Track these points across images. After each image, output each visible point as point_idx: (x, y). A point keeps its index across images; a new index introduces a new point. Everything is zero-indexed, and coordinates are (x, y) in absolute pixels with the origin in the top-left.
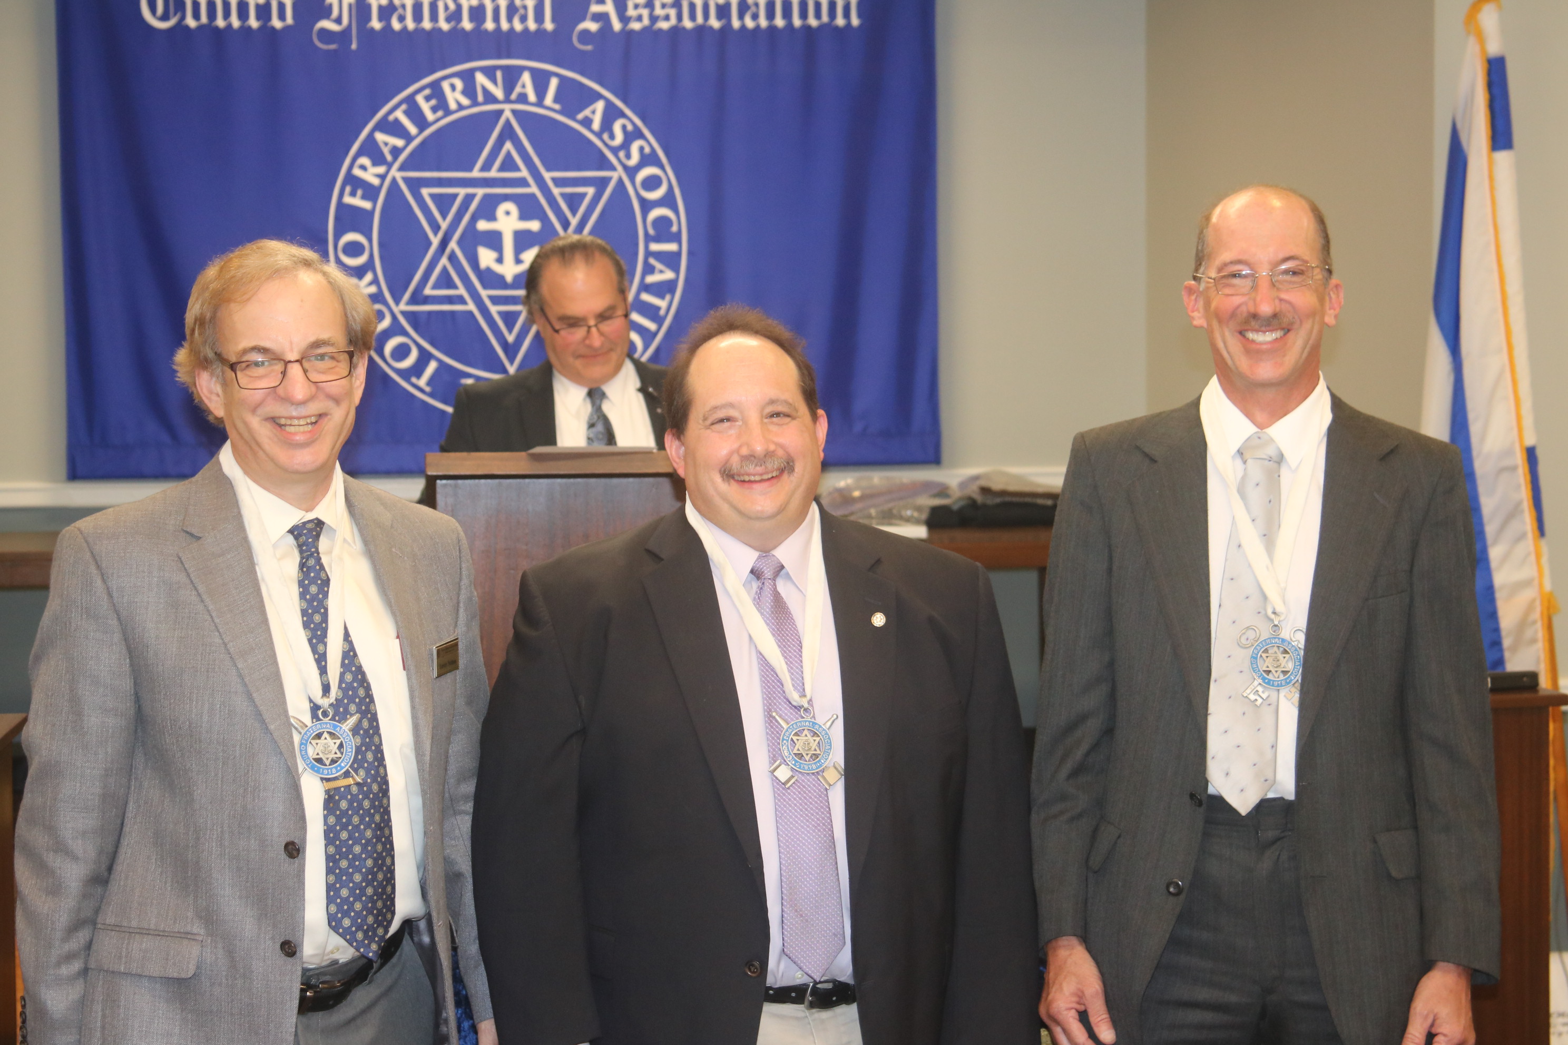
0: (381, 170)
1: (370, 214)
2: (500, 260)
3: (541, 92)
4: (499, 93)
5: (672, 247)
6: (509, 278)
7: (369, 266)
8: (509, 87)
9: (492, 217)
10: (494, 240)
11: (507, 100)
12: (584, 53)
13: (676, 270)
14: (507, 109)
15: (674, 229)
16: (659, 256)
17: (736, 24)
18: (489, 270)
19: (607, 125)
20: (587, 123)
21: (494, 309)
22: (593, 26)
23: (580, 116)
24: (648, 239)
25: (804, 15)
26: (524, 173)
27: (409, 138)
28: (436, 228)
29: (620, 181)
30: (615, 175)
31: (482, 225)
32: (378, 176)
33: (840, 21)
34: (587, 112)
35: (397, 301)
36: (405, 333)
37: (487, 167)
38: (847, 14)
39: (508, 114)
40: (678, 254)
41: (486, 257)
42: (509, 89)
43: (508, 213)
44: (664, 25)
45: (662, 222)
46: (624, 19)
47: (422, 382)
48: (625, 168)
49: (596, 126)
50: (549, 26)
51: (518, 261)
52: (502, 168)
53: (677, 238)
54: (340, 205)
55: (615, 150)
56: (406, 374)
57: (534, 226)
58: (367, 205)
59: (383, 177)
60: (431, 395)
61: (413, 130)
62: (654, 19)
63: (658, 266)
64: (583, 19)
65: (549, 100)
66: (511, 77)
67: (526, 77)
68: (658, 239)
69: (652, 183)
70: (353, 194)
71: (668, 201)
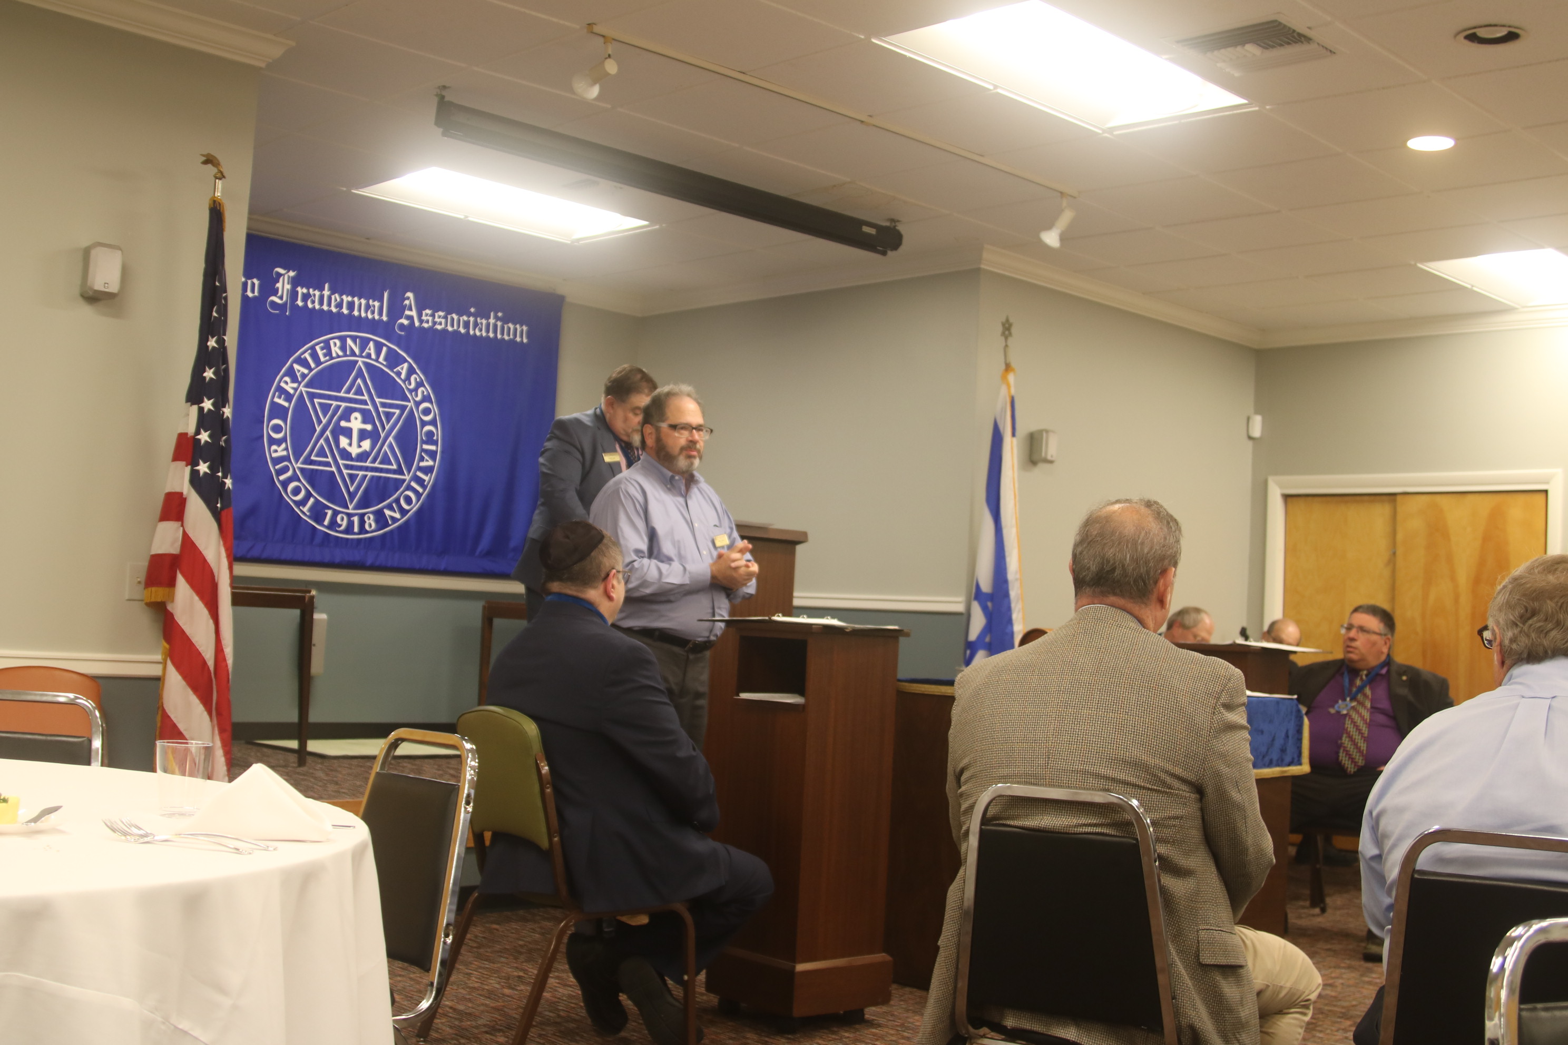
0: (295, 385)
1: (287, 409)
2: (350, 445)
3: (378, 353)
4: (357, 351)
5: (433, 448)
6: (354, 455)
7: (284, 440)
8: (362, 349)
9: (349, 420)
10: (348, 433)
11: (361, 356)
12: (400, 335)
13: (434, 460)
14: (360, 359)
15: (435, 438)
16: (426, 451)
17: (472, 332)
18: (344, 449)
19: (408, 378)
20: (399, 374)
21: (345, 472)
22: (405, 322)
23: (395, 370)
24: (423, 442)
25: (502, 334)
26: (366, 397)
27: (311, 370)
28: (320, 422)
29: (412, 409)
30: (411, 404)
31: (343, 424)
32: (293, 388)
33: (518, 339)
34: (399, 368)
35: (297, 462)
36: (299, 480)
37: (348, 391)
38: (521, 336)
39: (360, 363)
40: (436, 452)
41: (344, 442)
42: (362, 350)
43: (356, 418)
44: (439, 327)
45: (430, 434)
46: (421, 321)
47: (305, 509)
48: (415, 401)
49: (403, 376)
50: (385, 318)
51: (360, 446)
52: (356, 394)
53: (436, 443)
54: (273, 403)
55: (411, 391)
56: (299, 504)
57: (369, 427)
58: (286, 404)
59: (296, 389)
60: (309, 517)
61: (313, 365)
62: (435, 323)
63: (426, 457)
64: (401, 318)
65: (381, 359)
66: (364, 343)
67: (371, 344)
68: (427, 443)
69: (427, 412)
70: (280, 397)
71: (433, 422)
